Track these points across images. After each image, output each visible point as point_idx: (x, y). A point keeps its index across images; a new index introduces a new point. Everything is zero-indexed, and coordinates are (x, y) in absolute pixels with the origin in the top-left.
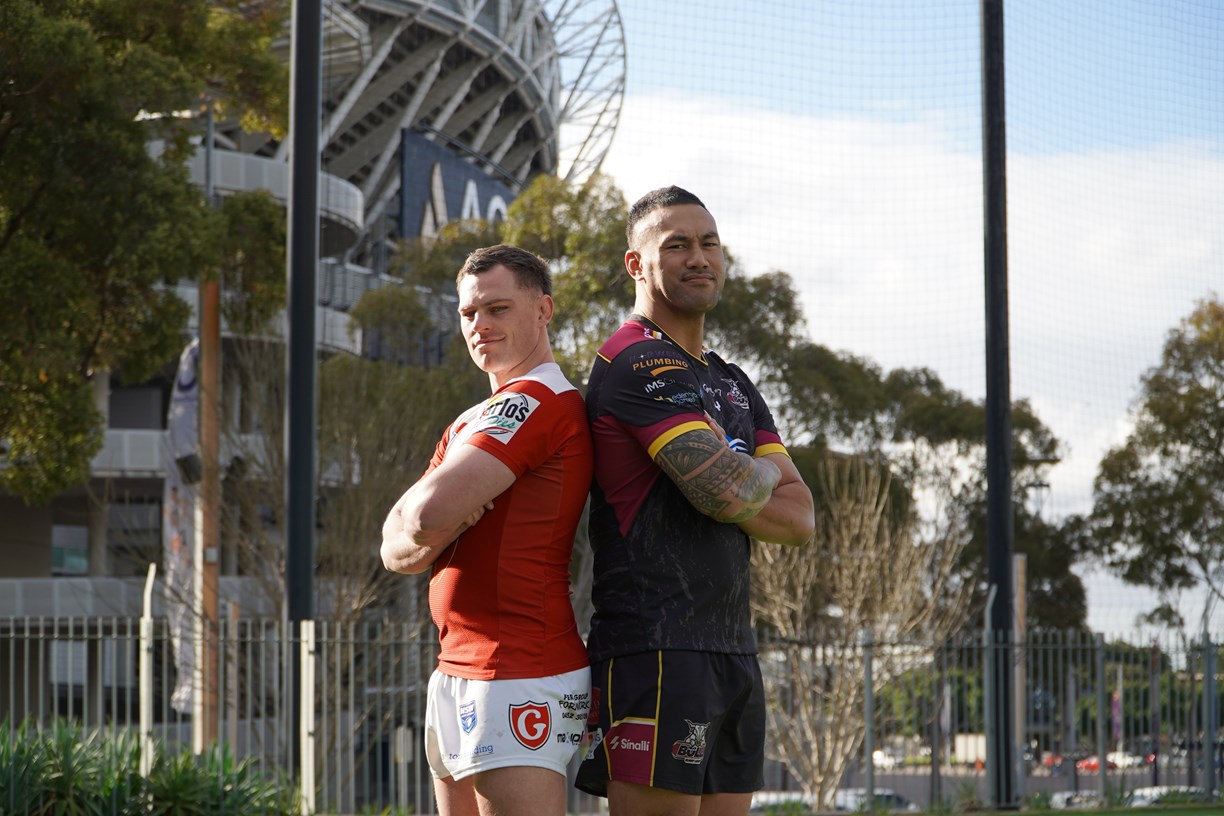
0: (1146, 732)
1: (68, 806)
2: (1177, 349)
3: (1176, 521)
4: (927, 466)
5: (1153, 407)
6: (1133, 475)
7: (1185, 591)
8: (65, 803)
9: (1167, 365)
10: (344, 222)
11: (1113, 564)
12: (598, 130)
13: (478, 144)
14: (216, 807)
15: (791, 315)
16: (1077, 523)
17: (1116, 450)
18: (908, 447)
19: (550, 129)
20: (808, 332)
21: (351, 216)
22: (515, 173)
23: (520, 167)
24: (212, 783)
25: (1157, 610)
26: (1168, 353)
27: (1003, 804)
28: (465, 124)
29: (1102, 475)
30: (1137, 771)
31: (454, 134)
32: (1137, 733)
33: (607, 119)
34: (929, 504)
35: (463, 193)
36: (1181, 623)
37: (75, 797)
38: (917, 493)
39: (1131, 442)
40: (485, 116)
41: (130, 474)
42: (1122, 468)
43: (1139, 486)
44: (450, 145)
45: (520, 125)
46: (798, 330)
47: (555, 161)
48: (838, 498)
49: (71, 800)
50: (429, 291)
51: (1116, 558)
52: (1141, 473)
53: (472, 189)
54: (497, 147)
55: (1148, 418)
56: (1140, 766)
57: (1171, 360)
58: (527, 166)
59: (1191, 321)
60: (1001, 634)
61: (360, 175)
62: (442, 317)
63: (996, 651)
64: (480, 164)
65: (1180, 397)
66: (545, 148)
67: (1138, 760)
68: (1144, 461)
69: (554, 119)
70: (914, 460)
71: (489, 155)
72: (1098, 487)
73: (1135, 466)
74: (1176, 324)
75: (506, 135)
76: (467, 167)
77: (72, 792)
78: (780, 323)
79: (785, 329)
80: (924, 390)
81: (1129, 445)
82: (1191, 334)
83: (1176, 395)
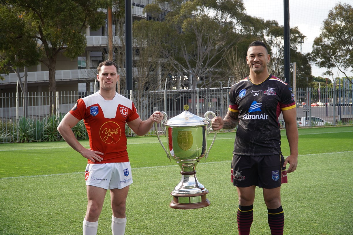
0: (326, 97)
1: (78, 133)
2: (331, 15)
4: (274, 42)
5: (326, 28)
6: (321, 43)
7: (333, 68)
8: (78, 132)
9: (329, 18)
11: (316, 64)
15: (243, 9)
16: (309, 54)
17: (318, 38)
18: (270, 37)
20: (246, 12)
25: (327, 72)
26: (329, 16)
29: (314, 43)
30: (323, 106)
34: (275, 50)
36: (333, 74)
37: (80, 131)
38: (272, 48)
41: (95, 46)
42: (319, 42)
43: (322, 46)
46: (244, 12)
49: (79, 132)
51: (317, 62)
52: (323, 43)
55: (325, 30)
57: (330, 18)
59: (334, 9)
65: (332, 26)
68: (324, 40)
70: (271, 40)
72: (313, 46)
73: (321, 42)
77: (79, 130)
78: (240, 10)
79: (241, 12)
80: (274, 25)
81: (320, 36)
82: (334, 11)
83: (331, 25)
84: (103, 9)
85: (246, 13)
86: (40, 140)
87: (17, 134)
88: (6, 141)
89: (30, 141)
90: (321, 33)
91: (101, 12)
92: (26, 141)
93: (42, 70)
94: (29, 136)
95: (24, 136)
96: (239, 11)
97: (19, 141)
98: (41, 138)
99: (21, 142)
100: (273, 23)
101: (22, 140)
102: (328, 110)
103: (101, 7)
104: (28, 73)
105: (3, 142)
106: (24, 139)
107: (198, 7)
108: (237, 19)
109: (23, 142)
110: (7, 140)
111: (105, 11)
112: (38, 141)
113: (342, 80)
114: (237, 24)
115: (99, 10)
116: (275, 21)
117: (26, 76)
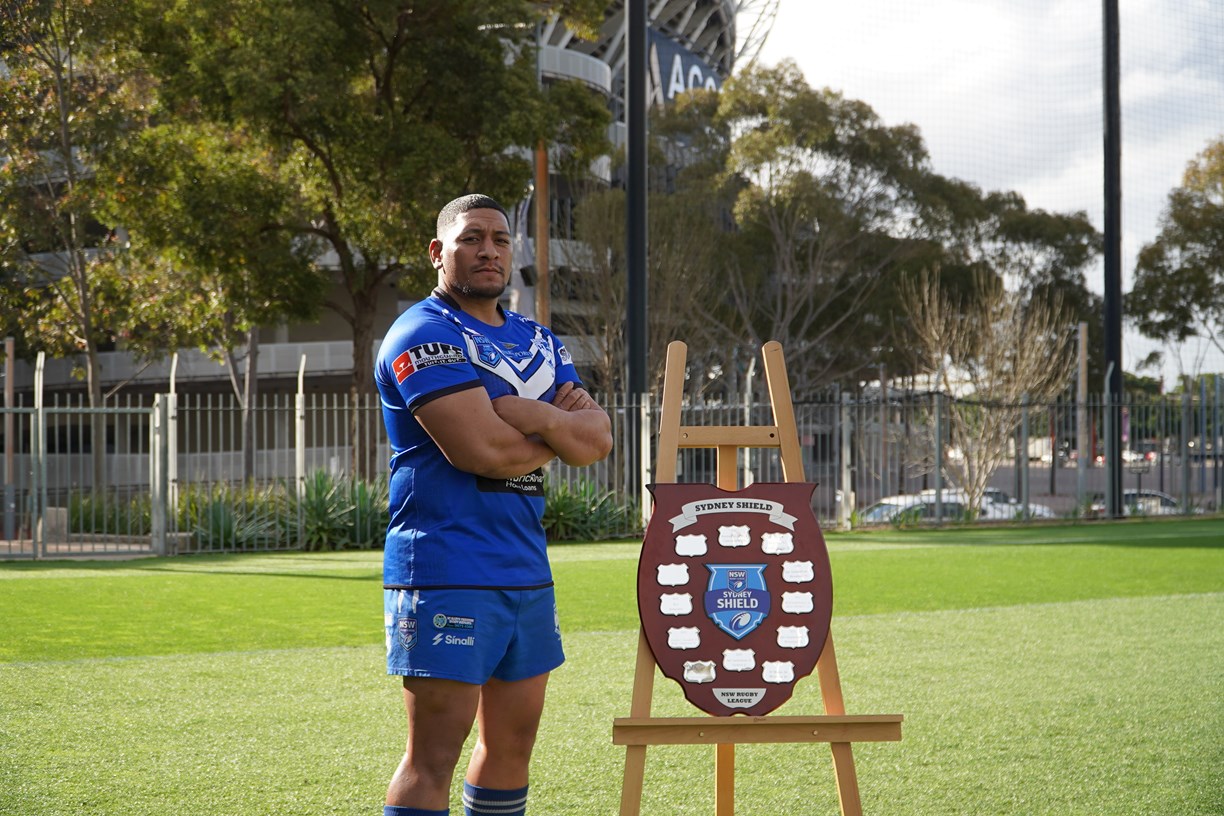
0: (1147, 436)
2: (1193, 173)
3: (1189, 298)
4: (1011, 258)
6: (1160, 265)
9: (1186, 185)
10: (599, 89)
11: (1145, 326)
12: (764, 17)
13: (680, 30)
14: (584, 522)
15: (920, 153)
17: (1149, 247)
18: (999, 245)
19: (731, 17)
20: (931, 164)
21: (603, 84)
22: (706, 49)
23: (710, 44)
24: (582, 506)
26: (1187, 177)
27: (1117, 514)
28: (673, 14)
30: (1140, 465)
31: (664, 22)
32: (1140, 437)
33: (770, 9)
35: (671, 64)
38: (1003, 279)
39: (1160, 242)
40: (686, 8)
42: (1153, 260)
43: (1164, 272)
44: (662, 30)
45: (710, 14)
46: (923, 164)
47: (733, 39)
48: (986, 295)
50: (666, 139)
51: (1147, 322)
52: (1166, 264)
53: (678, 59)
54: (694, 30)
55: (1172, 223)
56: (1142, 460)
57: (1189, 182)
58: (714, 44)
59: (1204, 155)
60: (1116, 396)
61: (599, 52)
62: (676, 158)
63: (1113, 408)
64: (682, 43)
65: (1195, 210)
66: (727, 30)
67: (1141, 456)
68: (1169, 254)
69: (733, 10)
70: (1004, 254)
71: (689, 36)
72: (1136, 273)
73: (1162, 258)
74: (1194, 158)
75: (700, 21)
76: (675, 44)
78: (910, 158)
79: (914, 162)
80: (1013, 206)
81: (1158, 243)
82: (1203, 163)
83: (1192, 208)
84: (524, 148)
85: (929, 166)
86: (369, 543)
87: (300, 524)
88: (263, 545)
89: (340, 545)
90: (1159, 231)
91: (517, 158)
92: (324, 547)
93: (292, 339)
94: (334, 531)
95: (320, 529)
96: (906, 162)
97: (304, 545)
98: (372, 535)
99: (312, 548)
100: (1009, 202)
101: (313, 544)
102: (1166, 476)
103: (518, 144)
104: (261, 347)
105: (255, 549)
106: (320, 539)
107: (781, 151)
108: (902, 187)
109: (318, 549)
110: (267, 542)
111: (528, 154)
112: (362, 546)
113: (1194, 383)
114: (901, 202)
115: (510, 150)
116: (1014, 193)
117: (254, 354)
